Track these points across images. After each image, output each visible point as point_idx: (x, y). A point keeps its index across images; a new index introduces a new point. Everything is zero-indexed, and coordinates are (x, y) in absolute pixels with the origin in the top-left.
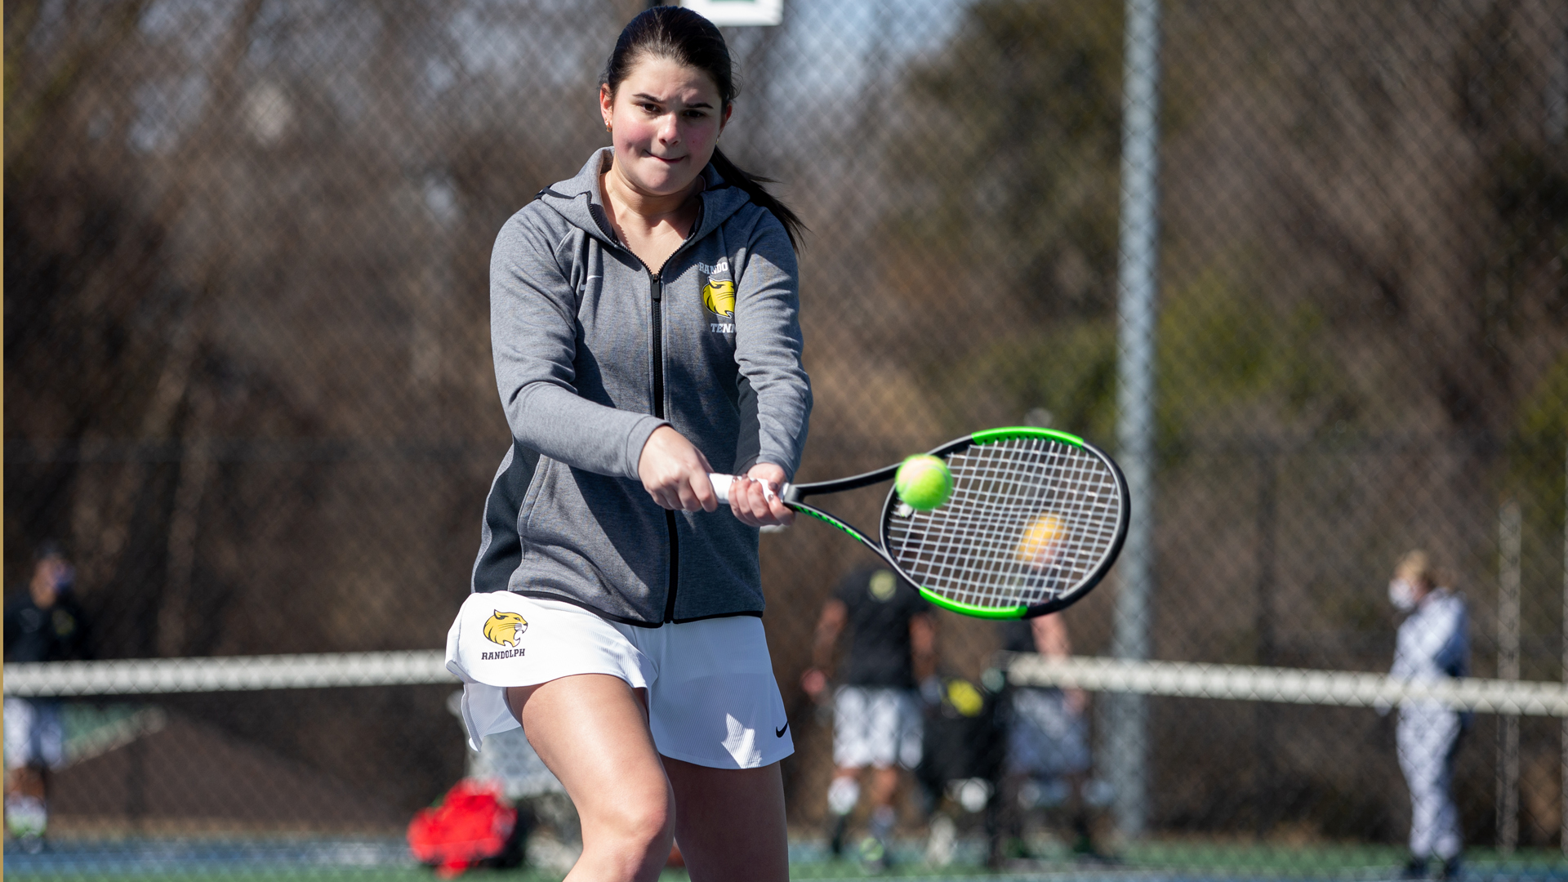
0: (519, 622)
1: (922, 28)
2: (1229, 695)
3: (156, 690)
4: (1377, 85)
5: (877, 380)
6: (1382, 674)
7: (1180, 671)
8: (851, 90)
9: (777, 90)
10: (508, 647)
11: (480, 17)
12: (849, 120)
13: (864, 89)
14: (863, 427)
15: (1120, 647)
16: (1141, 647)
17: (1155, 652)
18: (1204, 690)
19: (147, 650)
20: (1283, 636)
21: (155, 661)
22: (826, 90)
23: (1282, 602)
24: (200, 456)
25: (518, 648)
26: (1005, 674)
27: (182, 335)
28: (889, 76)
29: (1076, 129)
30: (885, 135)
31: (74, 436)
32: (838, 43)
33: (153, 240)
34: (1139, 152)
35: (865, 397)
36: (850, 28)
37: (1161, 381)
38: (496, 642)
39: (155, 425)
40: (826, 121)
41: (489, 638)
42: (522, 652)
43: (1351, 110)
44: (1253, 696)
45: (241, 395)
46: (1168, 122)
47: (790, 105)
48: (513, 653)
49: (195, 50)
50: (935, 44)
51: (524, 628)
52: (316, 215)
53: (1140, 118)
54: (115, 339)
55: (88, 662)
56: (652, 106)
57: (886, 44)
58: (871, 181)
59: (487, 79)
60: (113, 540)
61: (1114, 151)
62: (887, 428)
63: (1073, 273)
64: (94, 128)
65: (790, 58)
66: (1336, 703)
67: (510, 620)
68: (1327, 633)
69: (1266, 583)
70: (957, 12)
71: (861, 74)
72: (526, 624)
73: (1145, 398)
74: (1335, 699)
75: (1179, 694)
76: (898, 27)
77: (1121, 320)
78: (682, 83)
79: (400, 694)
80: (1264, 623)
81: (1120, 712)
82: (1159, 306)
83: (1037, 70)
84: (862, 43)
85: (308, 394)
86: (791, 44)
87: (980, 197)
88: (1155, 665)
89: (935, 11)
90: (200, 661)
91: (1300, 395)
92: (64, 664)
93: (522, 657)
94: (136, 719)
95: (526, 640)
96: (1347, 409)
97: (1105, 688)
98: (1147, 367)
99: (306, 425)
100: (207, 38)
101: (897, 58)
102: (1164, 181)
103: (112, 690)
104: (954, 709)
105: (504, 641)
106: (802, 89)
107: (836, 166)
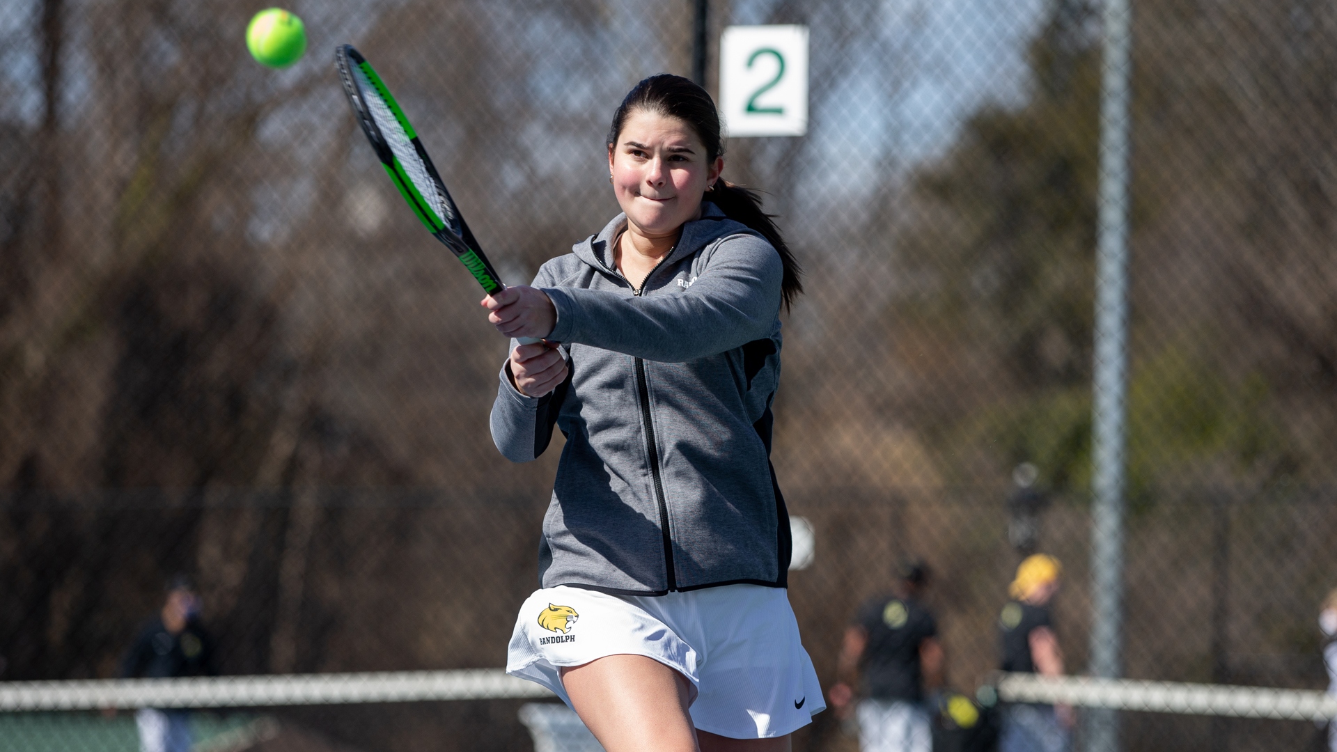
0: (571, 614)
1: (927, 137)
2: (1189, 711)
3: (271, 703)
4: (1316, 187)
5: (888, 439)
6: (1320, 691)
7: (1146, 688)
8: (865, 191)
9: (802, 190)
10: (559, 633)
11: (549, 128)
12: (864, 217)
13: (877, 190)
14: (876, 479)
15: (1095, 668)
16: (1113, 668)
17: (1126, 671)
18: (1168, 706)
19: (262, 668)
20: (1235, 659)
21: (270, 677)
22: (844, 190)
23: (1234, 630)
24: (307, 502)
25: (569, 634)
26: (997, 691)
27: (293, 399)
28: (898, 179)
29: (1058, 224)
30: (894, 229)
31: (200, 484)
32: (855, 151)
33: (268, 318)
34: (1112, 244)
35: (878, 453)
36: (865, 138)
37: (1132, 439)
38: (548, 629)
39: (269, 475)
40: (844, 217)
41: (542, 626)
42: (573, 638)
43: (1293, 209)
44: (1210, 711)
45: (343, 450)
46: (1137, 218)
47: (813, 204)
48: (564, 638)
49: (304, 155)
50: (938, 152)
51: (575, 619)
52: (407, 298)
53: (1112, 215)
54: (235, 403)
55: (213, 677)
56: (640, 152)
57: (895, 151)
58: (883, 269)
59: (552, 182)
60: (233, 574)
61: (1090, 243)
62: (896, 480)
63: (1055, 348)
64: (219, 222)
65: (812, 163)
66: (1281, 717)
67: (563, 612)
68: (1273, 657)
69: (1220, 614)
70: (957, 124)
71: (874, 176)
72: (577, 616)
73: (1118, 455)
74: (1280, 714)
75: (1146, 709)
76: (906, 137)
77: (1096, 388)
78: (664, 131)
79: (478, 708)
80: (1219, 648)
81: (1095, 724)
82: (1130, 376)
83: (1025, 174)
84: (875, 151)
85: (401, 450)
86: (813, 151)
87: (976, 282)
88: (1126, 683)
89: (937, 124)
90: (307, 677)
91: (1249, 452)
92: (192, 679)
93: (572, 642)
94: (252, 726)
95: (576, 629)
96: (1289, 465)
97: (1082, 704)
98: (1120, 429)
99: (398, 477)
100: (315, 145)
101: (906, 164)
102: (1134, 270)
103: (233, 703)
104: (953, 721)
105: (555, 628)
106: (823, 190)
107: (853, 256)
